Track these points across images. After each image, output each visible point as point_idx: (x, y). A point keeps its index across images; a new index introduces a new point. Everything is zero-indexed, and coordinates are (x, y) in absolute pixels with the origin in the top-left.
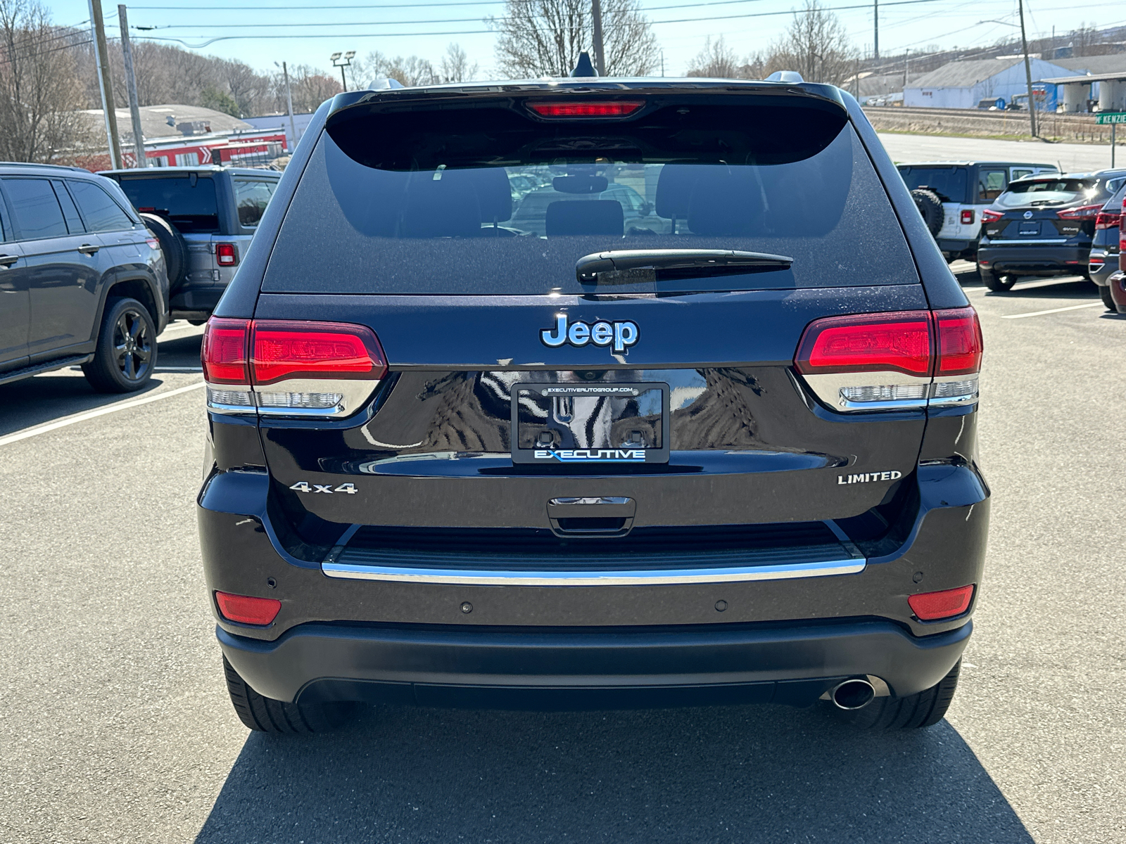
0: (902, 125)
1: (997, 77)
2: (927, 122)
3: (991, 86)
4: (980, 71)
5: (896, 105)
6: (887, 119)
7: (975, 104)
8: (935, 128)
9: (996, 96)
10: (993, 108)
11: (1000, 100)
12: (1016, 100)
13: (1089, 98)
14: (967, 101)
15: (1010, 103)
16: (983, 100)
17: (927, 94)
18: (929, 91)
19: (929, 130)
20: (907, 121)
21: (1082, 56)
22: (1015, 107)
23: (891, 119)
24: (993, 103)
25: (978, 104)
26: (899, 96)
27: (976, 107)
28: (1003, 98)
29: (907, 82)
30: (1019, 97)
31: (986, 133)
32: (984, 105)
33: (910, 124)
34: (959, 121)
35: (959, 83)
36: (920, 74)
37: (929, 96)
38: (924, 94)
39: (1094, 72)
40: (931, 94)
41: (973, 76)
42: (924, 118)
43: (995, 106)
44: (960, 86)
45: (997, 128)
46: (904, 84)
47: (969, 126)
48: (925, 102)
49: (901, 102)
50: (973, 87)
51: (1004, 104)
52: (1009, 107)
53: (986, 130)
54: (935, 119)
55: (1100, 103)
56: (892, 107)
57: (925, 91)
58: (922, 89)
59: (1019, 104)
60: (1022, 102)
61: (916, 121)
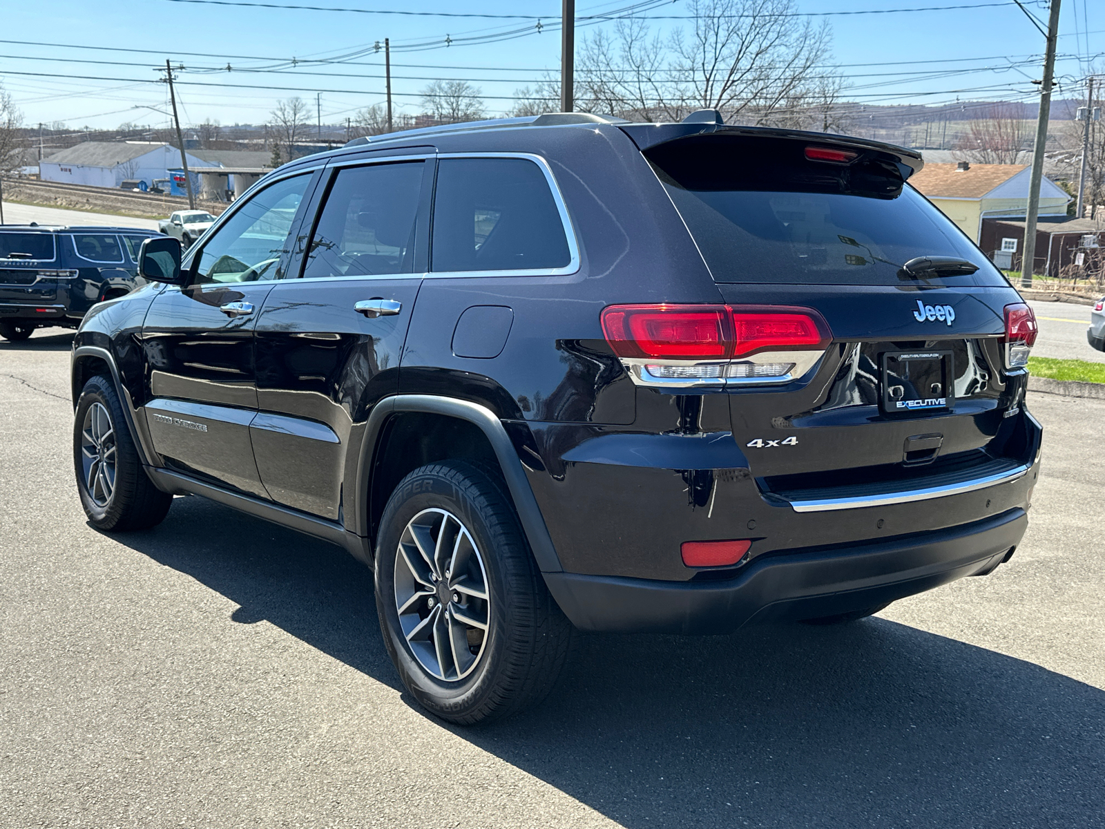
0: (48, 199)
1: (137, 160)
2: (74, 198)
3: (131, 169)
4: (118, 153)
5: (32, 178)
6: (29, 191)
7: (117, 184)
8: (84, 204)
9: (137, 178)
10: (136, 190)
11: (143, 182)
12: (157, 184)
13: (227, 189)
14: (110, 181)
15: (152, 187)
16: (125, 181)
17: (66, 170)
18: (68, 167)
19: (78, 206)
20: (53, 196)
21: (210, 149)
22: (157, 191)
23: (34, 192)
24: (136, 185)
25: (121, 185)
26: (35, 170)
27: (118, 187)
28: (144, 180)
29: (42, 156)
30: (160, 182)
31: (138, 213)
32: (127, 186)
33: (56, 199)
34: (107, 199)
35: (99, 163)
36: (55, 150)
37: (68, 173)
38: (62, 170)
39: (226, 165)
40: (70, 170)
41: (113, 156)
42: (70, 194)
43: (138, 188)
44: (101, 165)
45: (149, 209)
46: (40, 159)
47: (119, 205)
48: (64, 178)
49: (38, 176)
50: (114, 168)
51: (146, 187)
52: (152, 190)
53: (138, 210)
54: (82, 196)
55: (235, 193)
56: (28, 179)
57: (63, 167)
58: (60, 165)
59: (161, 188)
60: (163, 186)
61: (61, 196)
